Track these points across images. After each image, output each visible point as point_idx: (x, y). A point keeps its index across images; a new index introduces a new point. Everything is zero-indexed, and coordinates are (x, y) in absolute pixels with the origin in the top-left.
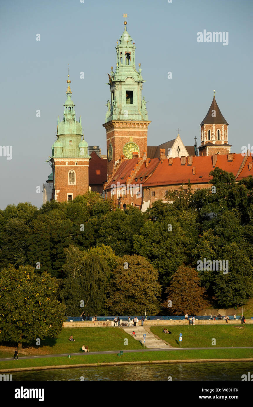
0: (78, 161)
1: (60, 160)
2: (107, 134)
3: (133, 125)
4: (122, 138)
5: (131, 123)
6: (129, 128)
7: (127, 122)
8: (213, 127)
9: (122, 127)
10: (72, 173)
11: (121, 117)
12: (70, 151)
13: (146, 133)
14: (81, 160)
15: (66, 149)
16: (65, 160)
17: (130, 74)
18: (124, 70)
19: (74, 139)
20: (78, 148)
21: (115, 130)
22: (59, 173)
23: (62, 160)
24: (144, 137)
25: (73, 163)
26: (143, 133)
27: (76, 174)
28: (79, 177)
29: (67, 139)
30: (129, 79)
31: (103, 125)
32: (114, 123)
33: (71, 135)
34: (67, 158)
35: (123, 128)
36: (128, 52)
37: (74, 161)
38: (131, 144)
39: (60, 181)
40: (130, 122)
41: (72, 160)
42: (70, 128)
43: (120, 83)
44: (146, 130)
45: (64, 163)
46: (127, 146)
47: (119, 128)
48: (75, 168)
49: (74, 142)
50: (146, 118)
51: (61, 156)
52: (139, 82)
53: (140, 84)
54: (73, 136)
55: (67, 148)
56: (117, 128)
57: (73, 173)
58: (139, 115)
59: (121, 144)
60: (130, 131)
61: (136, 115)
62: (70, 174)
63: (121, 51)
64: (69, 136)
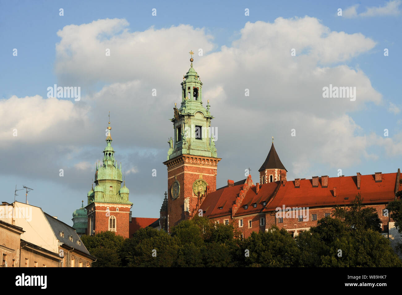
0: (119, 207)
1: (101, 205)
2: (169, 173)
3: (203, 162)
4: (192, 175)
5: (202, 159)
6: (199, 165)
7: (198, 157)
8: (275, 172)
9: (192, 162)
10: (112, 219)
11: (192, 152)
12: (111, 197)
13: (215, 171)
14: (122, 206)
15: (106, 194)
16: (106, 205)
17: (199, 109)
18: (192, 104)
19: (115, 185)
20: (118, 195)
21: (185, 165)
22: (99, 218)
23: (103, 205)
24: (213, 175)
25: (114, 209)
26: (213, 171)
27: (117, 220)
28: (120, 224)
29: (108, 185)
30: (198, 114)
31: (165, 163)
32: (184, 158)
33: (112, 180)
34: (108, 203)
35: (193, 164)
36: (196, 88)
37: (115, 207)
38: (201, 182)
39: (100, 227)
40: (200, 157)
41: (113, 206)
42: (111, 174)
43: (189, 117)
44: (216, 168)
45: (105, 208)
46: (196, 183)
47: (189, 163)
48: (116, 214)
49: (114, 188)
50: (215, 156)
51: (103, 200)
52: (207, 118)
53: (209, 120)
54: (114, 182)
55: (108, 193)
56: (187, 164)
57: (114, 220)
58: (208, 151)
59: (191, 180)
60: (199, 168)
61: (205, 151)
62: (111, 220)
63: (189, 86)
64: (110, 181)
